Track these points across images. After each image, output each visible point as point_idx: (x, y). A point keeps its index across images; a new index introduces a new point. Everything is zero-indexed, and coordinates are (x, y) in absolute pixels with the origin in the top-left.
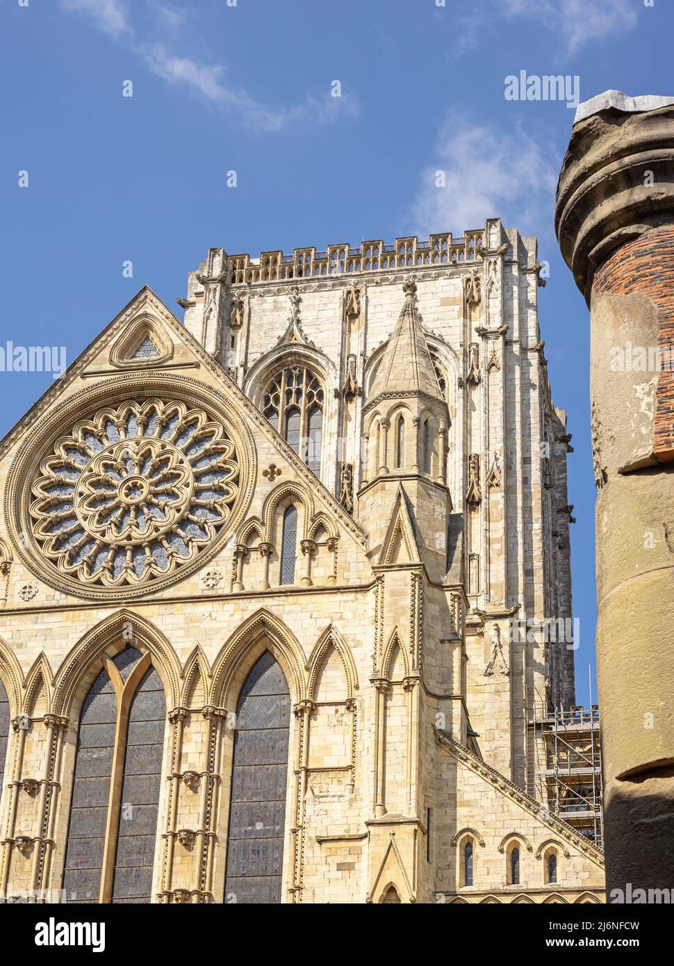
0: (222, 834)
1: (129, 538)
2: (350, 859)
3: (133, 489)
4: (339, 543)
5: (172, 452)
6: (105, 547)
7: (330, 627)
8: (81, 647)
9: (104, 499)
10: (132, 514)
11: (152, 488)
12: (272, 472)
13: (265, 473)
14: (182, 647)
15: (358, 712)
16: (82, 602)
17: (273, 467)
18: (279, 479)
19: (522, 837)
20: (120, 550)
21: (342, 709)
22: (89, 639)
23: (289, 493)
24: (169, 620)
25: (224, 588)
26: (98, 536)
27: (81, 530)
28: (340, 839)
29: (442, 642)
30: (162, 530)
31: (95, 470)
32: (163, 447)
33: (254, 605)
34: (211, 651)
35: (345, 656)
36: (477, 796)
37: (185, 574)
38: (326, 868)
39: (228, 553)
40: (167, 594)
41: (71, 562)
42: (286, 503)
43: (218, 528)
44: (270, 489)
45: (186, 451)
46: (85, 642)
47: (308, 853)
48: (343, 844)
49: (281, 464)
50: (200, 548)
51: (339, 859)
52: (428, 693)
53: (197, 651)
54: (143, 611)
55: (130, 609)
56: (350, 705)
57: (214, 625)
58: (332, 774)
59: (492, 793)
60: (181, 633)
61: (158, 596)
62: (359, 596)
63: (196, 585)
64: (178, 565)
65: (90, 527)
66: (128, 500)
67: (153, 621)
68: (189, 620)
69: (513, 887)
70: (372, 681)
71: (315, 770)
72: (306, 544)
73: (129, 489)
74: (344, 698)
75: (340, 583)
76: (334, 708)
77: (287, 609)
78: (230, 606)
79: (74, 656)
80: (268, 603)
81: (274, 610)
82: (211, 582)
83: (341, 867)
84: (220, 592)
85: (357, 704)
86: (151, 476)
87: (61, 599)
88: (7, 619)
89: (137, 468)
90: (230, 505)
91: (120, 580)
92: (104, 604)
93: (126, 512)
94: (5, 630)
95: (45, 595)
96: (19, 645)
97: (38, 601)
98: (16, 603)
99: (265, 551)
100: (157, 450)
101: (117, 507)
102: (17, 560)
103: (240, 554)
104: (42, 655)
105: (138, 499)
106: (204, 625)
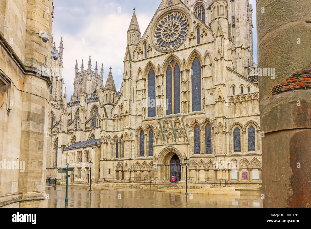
0: (191, 91)
1: (171, 40)
2: (212, 92)
3: (171, 31)
4: (207, 34)
5: (176, 22)
6: (167, 43)
7: (207, 50)
8: (165, 62)
9: (166, 34)
10: (171, 35)
11: (174, 30)
12: (195, 22)
13: (193, 23)
14: (181, 59)
15: (213, 66)
16: (164, 53)
17: (194, 21)
18: (196, 23)
19: (243, 85)
20: (170, 43)
21: (210, 66)
22: (166, 60)
23: (198, 26)
24: (179, 54)
25: (188, 47)
26: (166, 41)
27: (163, 40)
28: (211, 89)
29: (227, 50)
30: (176, 38)
31: (164, 29)
32: (175, 22)
33: (193, 49)
34: (186, 59)
35: (210, 56)
36: (235, 78)
37: (181, 45)
38: (208, 94)
39: (188, 40)
40: (178, 49)
41: (162, 47)
42: (197, 28)
43: (186, 35)
44: (194, 26)
45: (179, 22)
46: (165, 61)
47: (205, 92)
48: (211, 90)
49: (196, 20)
50: (183, 40)
51: (211, 93)
52: (225, 60)
53: (184, 59)
54: (174, 53)
55: (172, 53)
56: (211, 65)
57: (186, 54)
58: (209, 78)
59: (237, 77)
60: (181, 56)
61: (176, 50)
62: (212, 44)
63: (183, 47)
64: (179, 44)
65: (164, 39)
66: (170, 33)
67: (176, 55)
68: (182, 54)
69: (242, 94)
70: (215, 59)
71: (205, 78)
72: (202, 35)
73: (170, 31)
74: (210, 64)
75: (208, 42)
76: (208, 66)
77: (199, 48)
78: (189, 50)
79: (164, 63)
80: (195, 48)
81: (197, 49)
82: (185, 46)
83: (211, 94)
84: (187, 47)
85: (212, 64)
86: (173, 28)
87: (161, 54)
88: (153, 59)
89: (171, 27)
90: (187, 30)
91: (170, 48)
92: (168, 53)
93: (170, 35)
94: (152, 61)
95: (158, 53)
96: (155, 63)
97: (157, 55)
98: (154, 55)
99: (194, 38)
100: (174, 22)
101: (168, 35)
102: (153, 48)
103: (190, 39)
104: (159, 64)
105: (172, 33)
106: (185, 54)
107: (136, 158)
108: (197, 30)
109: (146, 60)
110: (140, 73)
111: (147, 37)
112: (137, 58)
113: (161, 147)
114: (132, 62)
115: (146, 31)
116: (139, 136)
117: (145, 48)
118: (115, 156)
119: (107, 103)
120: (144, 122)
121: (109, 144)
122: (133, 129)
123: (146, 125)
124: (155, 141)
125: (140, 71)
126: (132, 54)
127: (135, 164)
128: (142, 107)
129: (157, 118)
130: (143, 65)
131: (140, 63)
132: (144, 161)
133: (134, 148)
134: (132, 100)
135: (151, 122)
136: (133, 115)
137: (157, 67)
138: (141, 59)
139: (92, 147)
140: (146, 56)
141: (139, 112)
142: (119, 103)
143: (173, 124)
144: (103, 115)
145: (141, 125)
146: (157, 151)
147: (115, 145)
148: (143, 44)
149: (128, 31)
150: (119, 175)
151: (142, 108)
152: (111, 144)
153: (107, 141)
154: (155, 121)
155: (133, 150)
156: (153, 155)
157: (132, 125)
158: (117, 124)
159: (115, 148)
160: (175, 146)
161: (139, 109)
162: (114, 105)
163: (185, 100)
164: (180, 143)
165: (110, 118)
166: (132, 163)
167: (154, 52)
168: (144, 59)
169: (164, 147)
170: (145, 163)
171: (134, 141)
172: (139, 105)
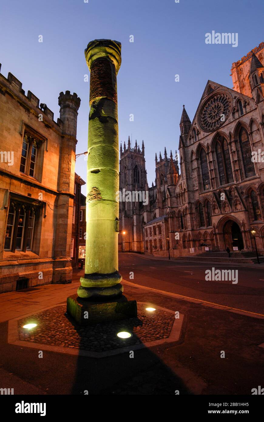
0: (241, 159)
1: (216, 120)
4: (250, 103)
5: (219, 103)
6: (213, 123)
7: (251, 118)
9: (211, 116)
12: (235, 97)
13: (234, 98)
14: (227, 133)
15: (260, 130)
16: (211, 133)
18: (236, 98)
20: (215, 122)
21: (257, 131)
22: (213, 138)
23: (239, 99)
24: (224, 130)
25: (232, 120)
26: (211, 122)
27: (209, 122)
30: (220, 116)
31: (209, 112)
33: (237, 121)
34: (232, 131)
35: (255, 122)
39: (231, 114)
40: (223, 125)
41: (209, 128)
42: (239, 101)
43: (229, 111)
44: (235, 101)
45: (221, 102)
50: (227, 116)
53: (230, 133)
54: (220, 130)
55: (218, 130)
57: (232, 127)
58: (258, 143)
60: (227, 130)
61: (222, 127)
62: (255, 111)
63: (228, 122)
67: (222, 131)
68: (227, 128)
70: (260, 124)
71: (254, 143)
72: (244, 106)
73: (214, 112)
74: (257, 129)
75: (252, 110)
76: (255, 131)
77: (243, 119)
78: (233, 123)
79: (212, 141)
81: (241, 120)
82: (230, 120)
86: (217, 109)
87: (208, 134)
88: (202, 140)
89: (215, 109)
90: (230, 107)
91: (216, 127)
92: (215, 131)
93: (215, 116)
94: (202, 142)
95: (206, 134)
96: (204, 143)
97: (206, 135)
98: (203, 137)
99: (238, 111)
100: (216, 104)
101: (213, 116)
102: (201, 131)
103: (233, 114)
104: (208, 143)
105: (216, 113)
106: (230, 128)
107: (198, 229)
108: (238, 103)
109: (197, 143)
110: (193, 154)
111: (195, 124)
112: (189, 143)
113: (219, 216)
114: (186, 147)
115: (194, 120)
116: (198, 208)
117: (195, 133)
118: (181, 228)
119: (170, 185)
120: (201, 196)
121: (175, 218)
122: (192, 203)
123: (203, 198)
124: (213, 211)
125: (192, 152)
126: (184, 141)
127: (197, 234)
128: (197, 182)
129: (212, 190)
130: (194, 148)
131: (192, 147)
132: (205, 230)
133: (195, 220)
134: (189, 178)
135: (207, 194)
136: (191, 191)
137: (206, 146)
138: (192, 143)
139: (162, 222)
140: (196, 140)
141: (195, 187)
142: (180, 183)
143: (228, 193)
144: (168, 194)
145: (198, 198)
146: (215, 220)
147: (180, 218)
148: (193, 130)
149: (180, 124)
150: (186, 245)
151: (198, 184)
152: (176, 217)
153: (172, 215)
154: (211, 192)
155: (194, 222)
156: (212, 225)
157: (191, 200)
158: (180, 200)
159: (180, 220)
160: (232, 214)
161: (195, 185)
162: (175, 185)
163: (237, 169)
164: (236, 211)
165: (173, 196)
166: (195, 233)
167: (202, 134)
168: (195, 143)
169: (221, 216)
170: (206, 233)
171: (194, 213)
172: (195, 181)
